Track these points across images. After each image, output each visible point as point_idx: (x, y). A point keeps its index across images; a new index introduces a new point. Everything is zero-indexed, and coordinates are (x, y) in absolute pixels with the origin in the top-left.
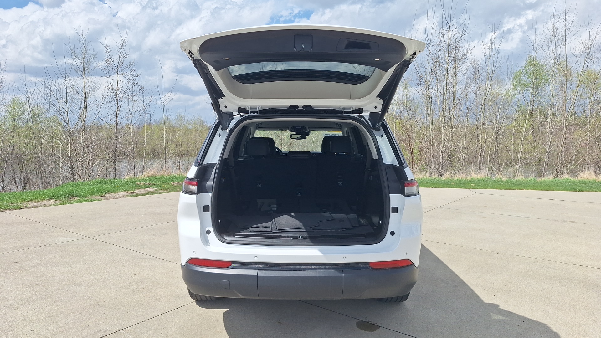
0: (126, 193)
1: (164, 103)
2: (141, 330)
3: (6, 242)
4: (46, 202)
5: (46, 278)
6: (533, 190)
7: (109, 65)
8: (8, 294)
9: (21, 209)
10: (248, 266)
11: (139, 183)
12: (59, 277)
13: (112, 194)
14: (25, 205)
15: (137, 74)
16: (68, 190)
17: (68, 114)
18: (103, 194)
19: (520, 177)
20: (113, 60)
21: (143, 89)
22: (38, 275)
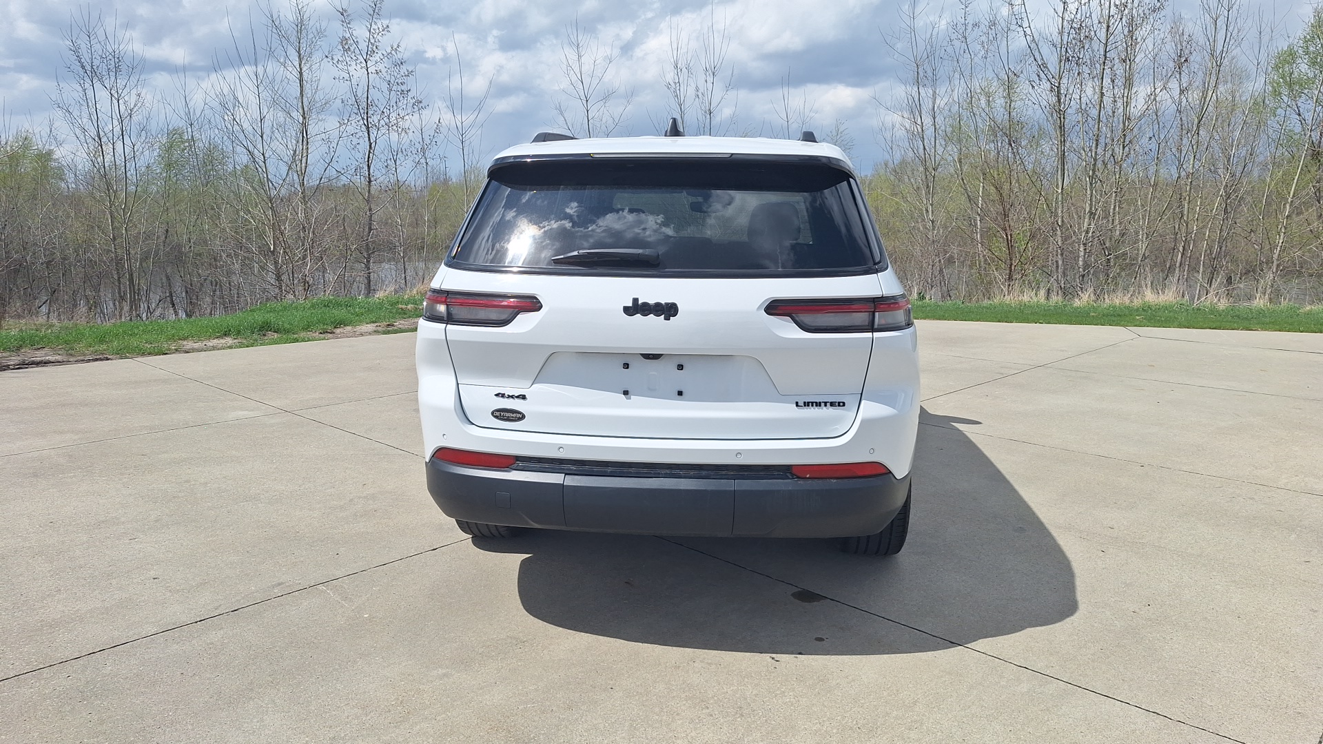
0: (377, 326)
1: (464, 136)
2: (357, 586)
3: (129, 417)
4: (215, 342)
5: (194, 485)
6: (1280, 331)
7: (350, 53)
8: (120, 511)
9: (166, 354)
10: (546, 465)
11: (404, 306)
12: (219, 484)
13: (349, 328)
14: (173, 348)
15: (408, 71)
16: (259, 317)
17: (265, 160)
18: (329, 328)
19: (1260, 302)
20: (357, 42)
21: (421, 105)
22: (181, 480)
